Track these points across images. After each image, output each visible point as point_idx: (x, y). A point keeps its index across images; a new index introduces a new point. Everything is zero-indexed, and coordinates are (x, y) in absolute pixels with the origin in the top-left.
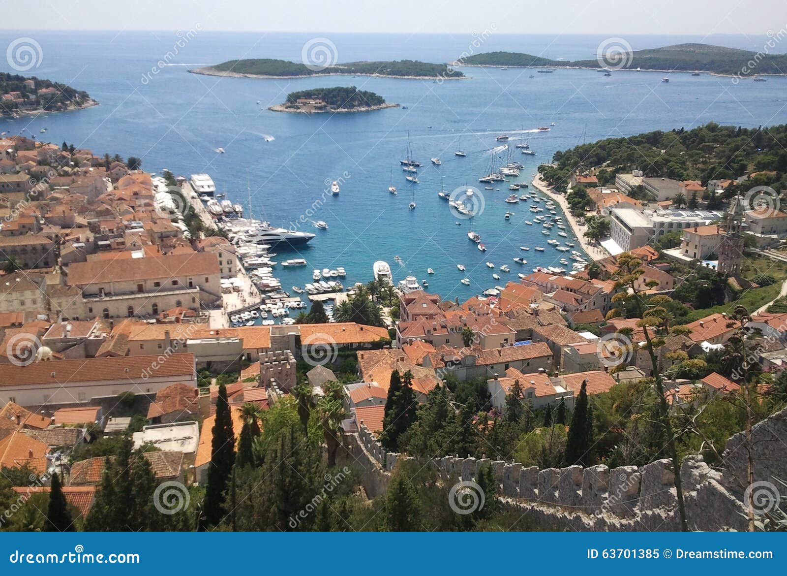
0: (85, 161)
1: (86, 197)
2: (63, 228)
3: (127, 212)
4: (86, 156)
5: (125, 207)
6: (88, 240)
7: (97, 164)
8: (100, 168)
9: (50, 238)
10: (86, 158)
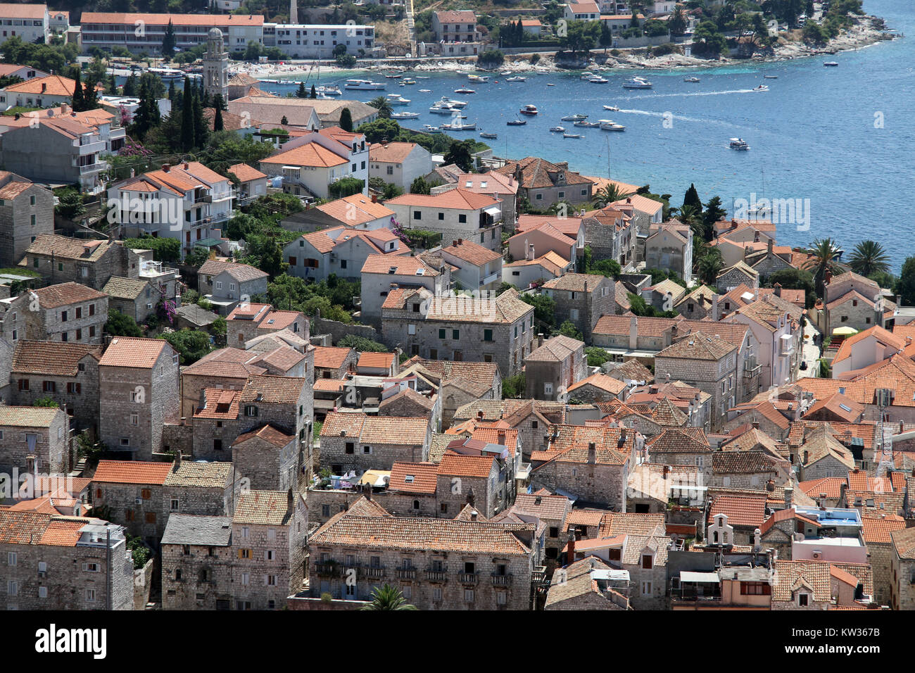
0: (740, 265)
1: (704, 397)
2: (580, 505)
3: (830, 467)
4: (750, 244)
5: (827, 444)
6: (647, 561)
7: (779, 279)
8: (784, 292)
9: (525, 537)
10: (748, 251)
